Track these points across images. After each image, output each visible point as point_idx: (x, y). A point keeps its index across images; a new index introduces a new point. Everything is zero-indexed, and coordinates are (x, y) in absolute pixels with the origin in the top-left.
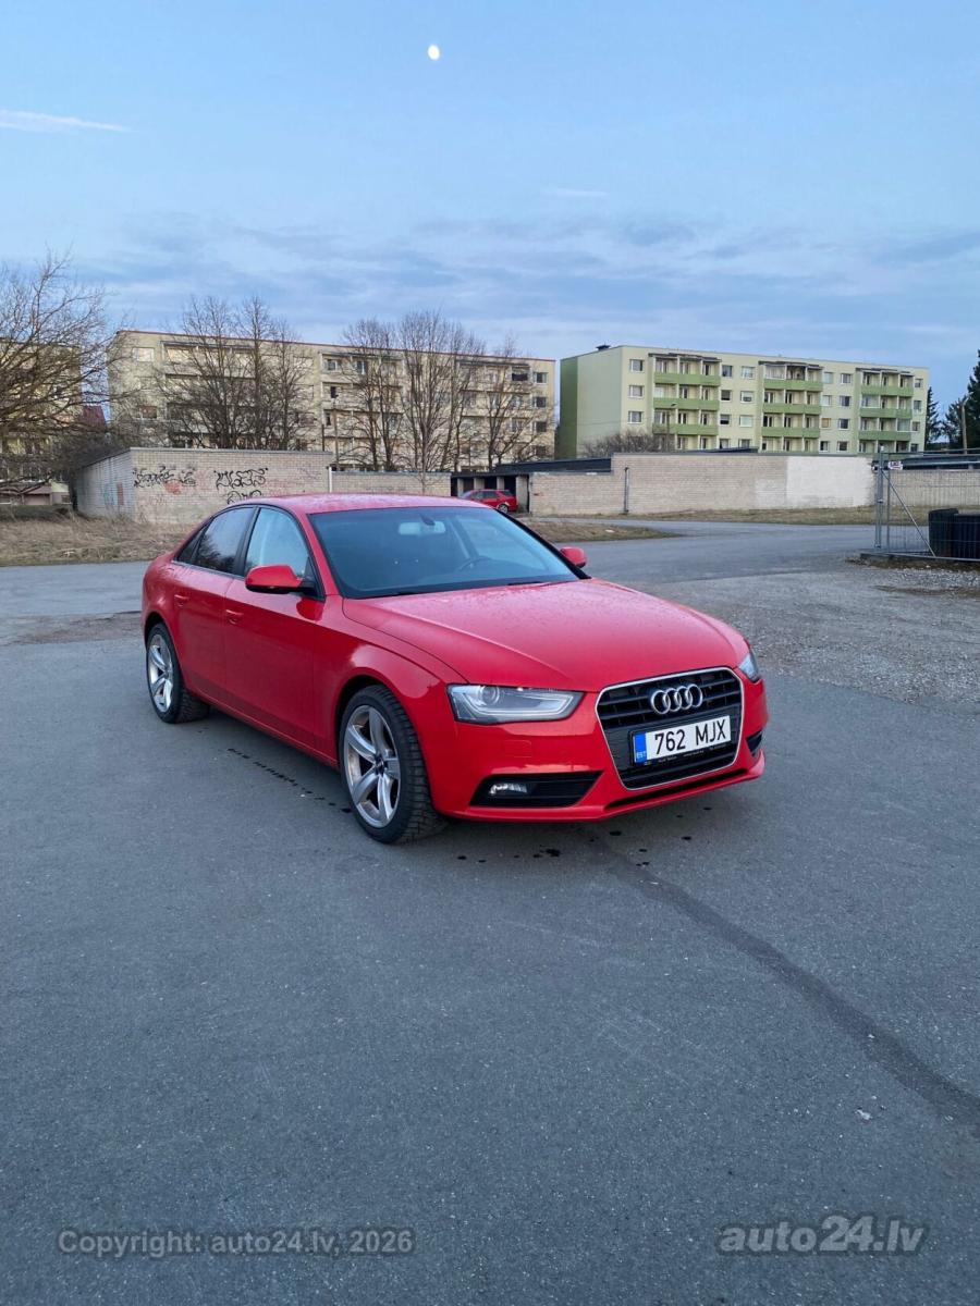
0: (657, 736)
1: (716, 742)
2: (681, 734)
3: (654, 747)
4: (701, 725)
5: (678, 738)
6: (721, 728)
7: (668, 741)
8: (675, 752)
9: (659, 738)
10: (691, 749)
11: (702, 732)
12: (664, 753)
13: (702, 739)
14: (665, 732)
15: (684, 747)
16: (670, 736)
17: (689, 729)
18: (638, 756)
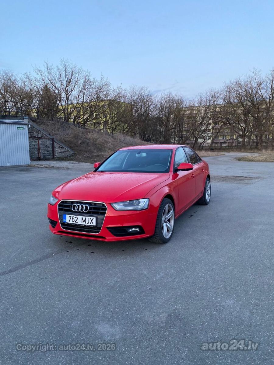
0: (69, 216)
1: (89, 224)
2: (76, 218)
3: (68, 219)
4: (84, 218)
5: (75, 219)
6: (92, 220)
7: (72, 219)
8: (74, 223)
9: (70, 217)
10: (80, 224)
11: (84, 219)
12: (71, 222)
13: (84, 222)
14: (72, 216)
15: (77, 222)
16: (73, 218)
17: (80, 218)
18: (64, 220)
